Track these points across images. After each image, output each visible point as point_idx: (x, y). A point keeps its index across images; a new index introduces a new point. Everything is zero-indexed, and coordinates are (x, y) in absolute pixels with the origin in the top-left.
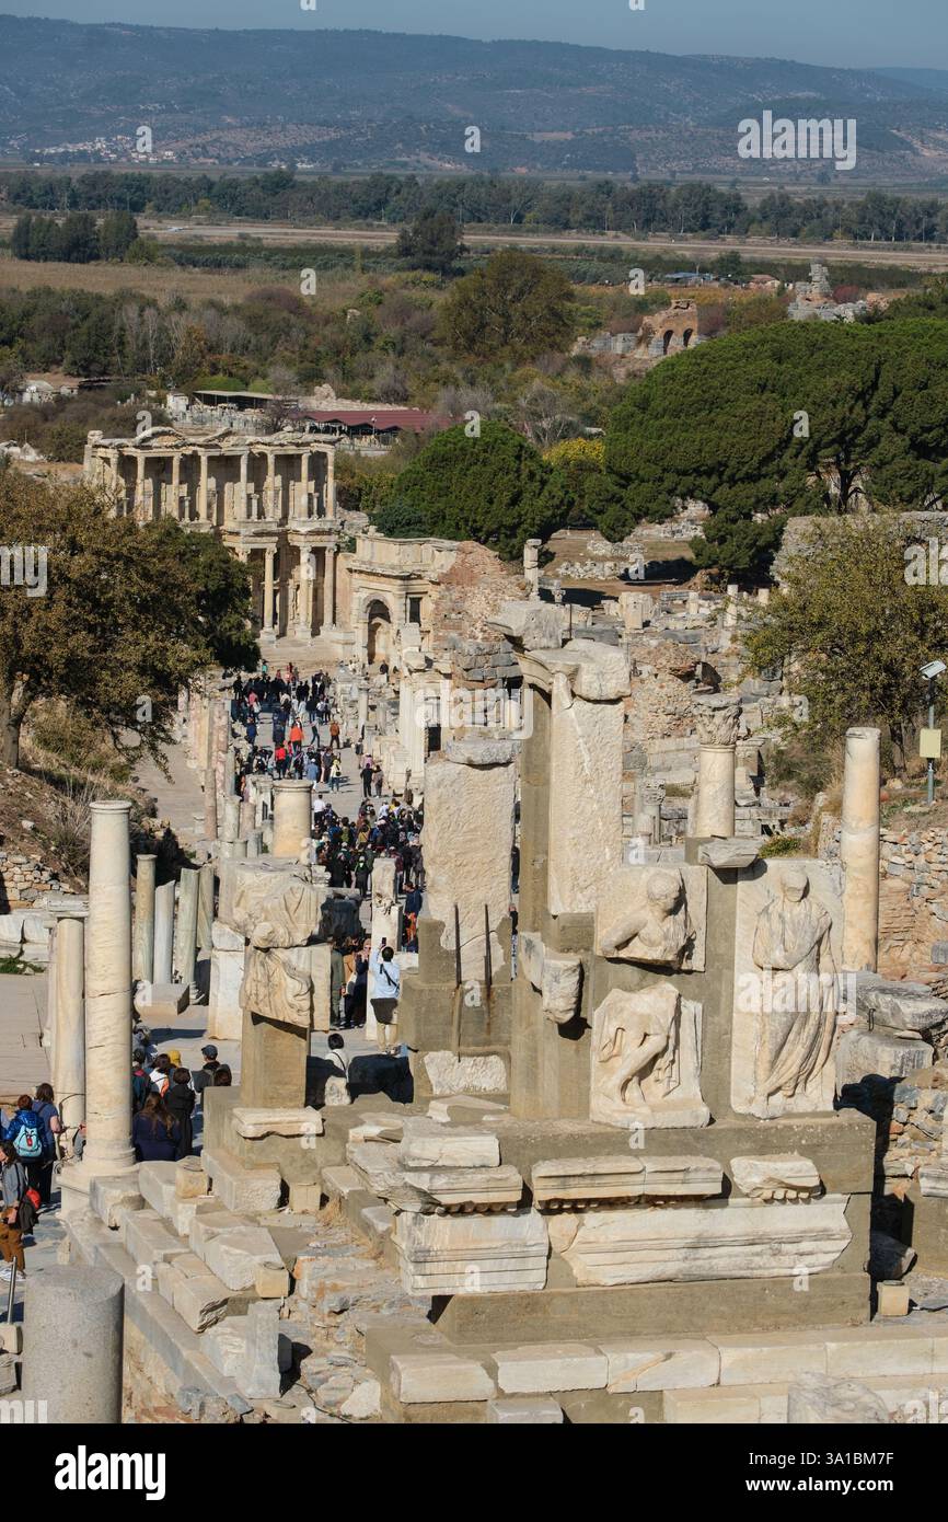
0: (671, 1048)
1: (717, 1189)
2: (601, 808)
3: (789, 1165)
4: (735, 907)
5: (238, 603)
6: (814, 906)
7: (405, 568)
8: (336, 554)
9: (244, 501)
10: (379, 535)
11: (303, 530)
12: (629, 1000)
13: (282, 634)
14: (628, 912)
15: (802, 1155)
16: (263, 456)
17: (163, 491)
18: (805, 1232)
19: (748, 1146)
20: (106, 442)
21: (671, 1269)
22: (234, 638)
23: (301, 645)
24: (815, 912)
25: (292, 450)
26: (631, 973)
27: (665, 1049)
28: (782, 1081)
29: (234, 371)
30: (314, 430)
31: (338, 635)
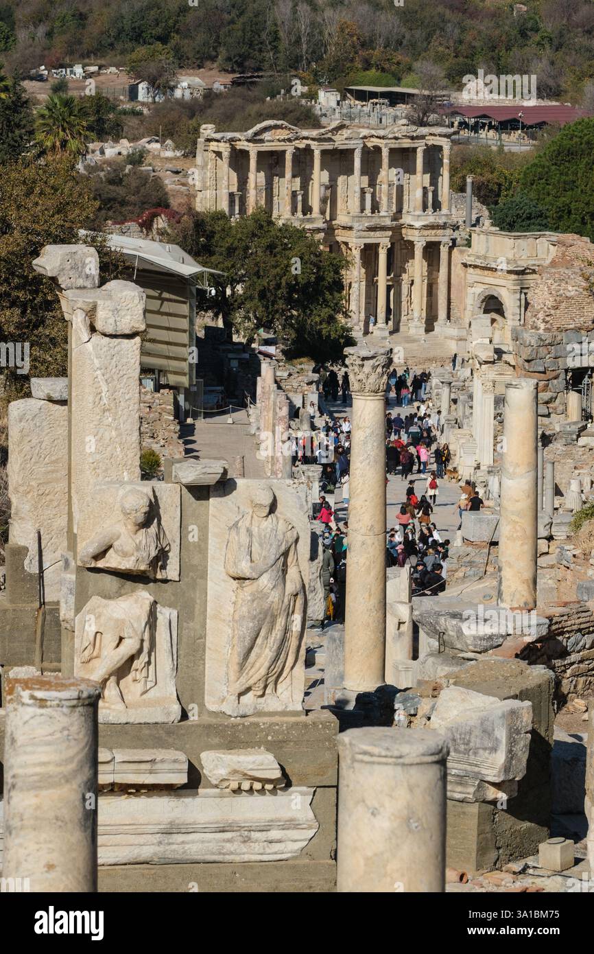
0: (146, 650)
1: (182, 779)
2: (120, 435)
3: (250, 758)
4: (208, 523)
5: (328, 296)
6: (281, 522)
7: (520, 263)
8: (451, 249)
9: (358, 195)
10: (494, 229)
11: (418, 224)
12: (106, 606)
13: (396, 330)
14: (105, 526)
15: (268, 750)
16: (378, 150)
17: (275, 186)
18: (272, 821)
19: (216, 740)
20: (218, 136)
21: (146, 852)
22: (324, 332)
23: (414, 341)
24: (282, 526)
25: (406, 143)
26: (110, 582)
27: (140, 651)
28: (251, 682)
29: (387, 66)
30: (464, 125)
31: (451, 330)
